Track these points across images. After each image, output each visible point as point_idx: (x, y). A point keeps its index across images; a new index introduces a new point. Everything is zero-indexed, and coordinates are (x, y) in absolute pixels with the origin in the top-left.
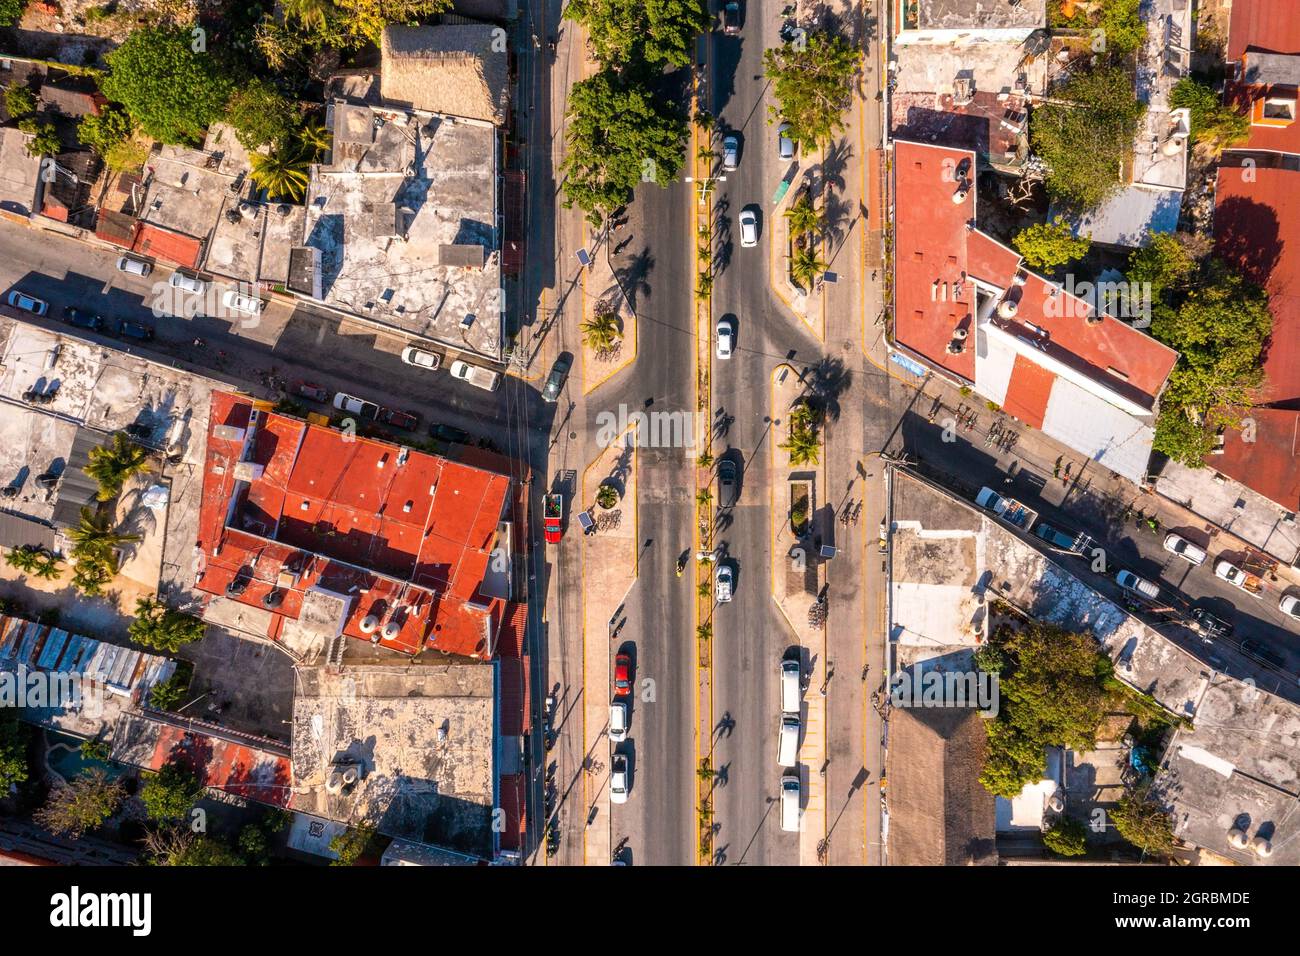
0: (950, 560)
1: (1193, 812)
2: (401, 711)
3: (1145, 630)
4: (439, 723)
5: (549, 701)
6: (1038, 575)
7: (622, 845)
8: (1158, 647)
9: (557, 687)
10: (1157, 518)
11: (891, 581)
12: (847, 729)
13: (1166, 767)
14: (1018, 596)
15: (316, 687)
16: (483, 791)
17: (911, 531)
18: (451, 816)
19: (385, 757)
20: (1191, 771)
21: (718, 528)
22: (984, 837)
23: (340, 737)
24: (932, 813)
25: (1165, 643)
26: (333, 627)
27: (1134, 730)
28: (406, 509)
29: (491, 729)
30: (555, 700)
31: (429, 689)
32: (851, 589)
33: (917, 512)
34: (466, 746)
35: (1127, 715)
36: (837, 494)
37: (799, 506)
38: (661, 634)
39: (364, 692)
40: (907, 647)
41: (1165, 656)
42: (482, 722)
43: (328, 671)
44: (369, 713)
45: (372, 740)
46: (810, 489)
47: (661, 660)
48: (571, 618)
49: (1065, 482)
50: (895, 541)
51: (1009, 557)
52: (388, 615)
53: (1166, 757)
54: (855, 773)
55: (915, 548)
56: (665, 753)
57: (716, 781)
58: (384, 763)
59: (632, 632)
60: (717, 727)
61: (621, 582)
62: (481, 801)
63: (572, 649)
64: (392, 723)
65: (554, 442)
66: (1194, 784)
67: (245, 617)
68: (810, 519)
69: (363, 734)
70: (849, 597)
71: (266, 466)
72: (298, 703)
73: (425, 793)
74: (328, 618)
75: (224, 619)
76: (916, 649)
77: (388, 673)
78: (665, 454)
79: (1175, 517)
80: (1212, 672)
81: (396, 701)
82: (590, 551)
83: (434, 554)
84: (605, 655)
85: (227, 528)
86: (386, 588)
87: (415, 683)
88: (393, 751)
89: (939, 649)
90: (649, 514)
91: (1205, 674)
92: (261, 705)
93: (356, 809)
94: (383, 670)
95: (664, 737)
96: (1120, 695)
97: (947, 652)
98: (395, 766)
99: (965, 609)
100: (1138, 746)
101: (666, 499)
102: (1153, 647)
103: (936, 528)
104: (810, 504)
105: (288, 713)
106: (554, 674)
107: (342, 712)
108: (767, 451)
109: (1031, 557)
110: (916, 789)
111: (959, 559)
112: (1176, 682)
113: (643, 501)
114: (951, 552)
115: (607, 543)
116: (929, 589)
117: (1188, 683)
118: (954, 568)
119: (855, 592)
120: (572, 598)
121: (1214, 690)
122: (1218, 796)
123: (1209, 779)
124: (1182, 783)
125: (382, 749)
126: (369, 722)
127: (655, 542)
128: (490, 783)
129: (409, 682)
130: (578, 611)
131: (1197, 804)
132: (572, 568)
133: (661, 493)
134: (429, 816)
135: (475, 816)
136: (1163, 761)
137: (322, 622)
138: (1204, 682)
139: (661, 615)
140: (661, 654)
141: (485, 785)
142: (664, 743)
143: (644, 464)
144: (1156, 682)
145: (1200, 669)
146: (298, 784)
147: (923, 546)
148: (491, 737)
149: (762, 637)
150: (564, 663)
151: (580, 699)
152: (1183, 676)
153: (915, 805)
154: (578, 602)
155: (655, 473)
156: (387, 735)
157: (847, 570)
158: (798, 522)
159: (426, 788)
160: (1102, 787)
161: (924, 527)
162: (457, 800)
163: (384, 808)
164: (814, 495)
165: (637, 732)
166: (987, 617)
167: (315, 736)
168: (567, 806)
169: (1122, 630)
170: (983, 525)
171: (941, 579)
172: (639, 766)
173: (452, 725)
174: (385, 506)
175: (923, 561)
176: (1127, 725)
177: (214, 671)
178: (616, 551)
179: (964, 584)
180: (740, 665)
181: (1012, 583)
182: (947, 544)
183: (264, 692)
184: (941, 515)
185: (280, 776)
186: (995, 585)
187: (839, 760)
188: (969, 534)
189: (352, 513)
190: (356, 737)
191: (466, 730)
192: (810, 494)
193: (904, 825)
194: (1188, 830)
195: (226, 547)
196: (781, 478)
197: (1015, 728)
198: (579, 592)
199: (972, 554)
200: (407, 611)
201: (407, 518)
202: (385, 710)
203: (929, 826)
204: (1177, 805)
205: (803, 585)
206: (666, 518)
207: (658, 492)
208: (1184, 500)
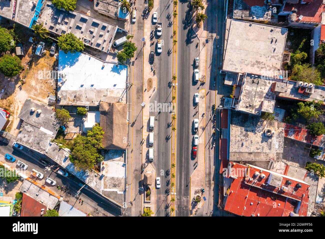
0: (110, 183)
1: (50, 118)
2: (254, 149)
3: (61, 164)
4: (244, 146)
5: (214, 146)
6: (88, 179)
7: (196, 107)
8: (58, 160)
9: (212, 148)
10: (58, 189)
11: (125, 178)
12: (137, 136)
13: (57, 130)
14: (93, 173)
15: (277, 155)
16: (233, 128)
17: (120, 191)
18: (242, 121)
19: (259, 137)
20: (50, 128)
21: (169, 189)
22: (103, 115)
23: (271, 143)
24: (116, 124)
25: (56, 161)
26: (273, 178)
27: (64, 135)
28: (252, 203)
29: (230, 144)
30: (213, 145)
31: (247, 154)
32: (135, 172)
33: (118, 196)
34: (237, 140)
35: (66, 139)
36: (138, 197)
37: (148, 195)
38: (184, 162)
39: (264, 154)
40: (121, 161)
41: (56, 157)
42: (233, 146)
43: (274, 159)
44: (263, 149)
45: (262, 142)
46: (145, 199)
47: (185, 156)
48: (208, 166)
49: (80, 199)
50: (124, 188)
51: (95, 184)
52: (258, 178)
53: (57, 133)
54: (135, 125)
55: (119, 186)
56: (184, 131)
57: (171, 124)
58: (259, 135)
59: (192, 162)
60: (170, 138)
61: (195, 176)
62: (233, 125)
63: (208, 158)
64: (257, 146)
65: (211, 213)
66: (50, 125)
67: (295, 171)
68: (145, 192)
69: (265, 144)
70: (136, 170)
71: (290, 215)
72: (282, 151)
73: (248, 127)
74: (274, 180)
75: (301, 171)
76: (119, 160)
77: (257, 159)
78: (183, 209)
79: (53, 189)
80: (45, 153)
81: (256, 152)
82: (202, 183)
83: (245, 191)
84: (199, 157)
85: (301, 201)
86: (258, 185)
87: (250, 156)
88: (257, 139)
89: (114, 161)
90: (187, 193)
91: (47, 153)
92: (291, 144)
93: (267, 123)
94: (259, 159)
95: (184, 135)
96: (68, 144)
97: (111, 160)
98: (256, 135)
99: (106, 170)
100: (63, 132)
101: (183, 197)
102: (59, 160)
103: (114, 191)
104: (145, 195)
105: (285, 149)
106: (212, 152)
107: (270, 149)
108: (156, 209)
109: (90, 183)
110: (120, 129)
111: (108, 184)
112: (54, 151)
113: (189, 196)
114: (110, 185)
115: (198, 186)
116: (116, 176)
117: (51, 150)
118: (109, 181)
119: (134, 172)
120: (208, 172)
121: (44, 149)
122: (44, 122)
123: (46, 126)
124: (53, 126)
125: (260, 140)
126: (263, 147)
127: (185, 186)
128: (231, 130)
129: (252, 156)
130: (206, 168)
131: (49, 120)
132: (207, 179)
133: (184, 199)
134: (247, 121)
135: (235, 121)
136: (57, 131)
137: (276, 179)
138: (47, 151)
139: (184, 167)
140: (184, 157)
141: (232, 129)
142: (184, 134)
143: (188, 206)
144: (59, 151)
145: (48, 154)
146: (282, 130)
147: (117, 187)
148: (230, 142)
149: (158, 161)
150: (210, 154)
151: (206, 145)
152: (52, 152)
153: (121, 125)
154: (206, 170)
155: (185, 204)
156: (258, 143)
157: (136, 177)
158: (149, 191)
159: (248, 129)
160: (72, 121)
161: (117, 192)
162: (240, 126)
163: (259, 124)
164: (144, 197)
165: (191, 137)
166: (101, 168)
167: (278, 143)
168: (210, 117)
169: (67, 164)
170: (102, 192)
171: (113, 178)
172: (191, 128)
173: (241, 145)
174: (258, 204)
175: (117, 183)
176: (66, 136)
177: (303, 153)
178: (196, 184)
179: (107, 177)
180: (164, 154)
181: (95, 177)
182: (111, 187)
183: (290, 148)
184: (112, 195)
185: (287, 132)
186: (99, 176)
187: (139, 129)
188: (105, 190)
189: (267, 203)
190: (266, 143)
191: (237, 144)
192: (145, 198)
193: (123, 119)
194: (51, 114)
195: (301, 196)
196: (153, 202)
197: (95, 148)
198: (206, 173)
199: (105, 185)
200: (253, 179)
201: (252, 201)
202: (259, 149)
203: (117, 121)
204: (54, 120)
205: (148, 179)
206: (183, 192)
207: (185, 199)
208: (51, 196)
